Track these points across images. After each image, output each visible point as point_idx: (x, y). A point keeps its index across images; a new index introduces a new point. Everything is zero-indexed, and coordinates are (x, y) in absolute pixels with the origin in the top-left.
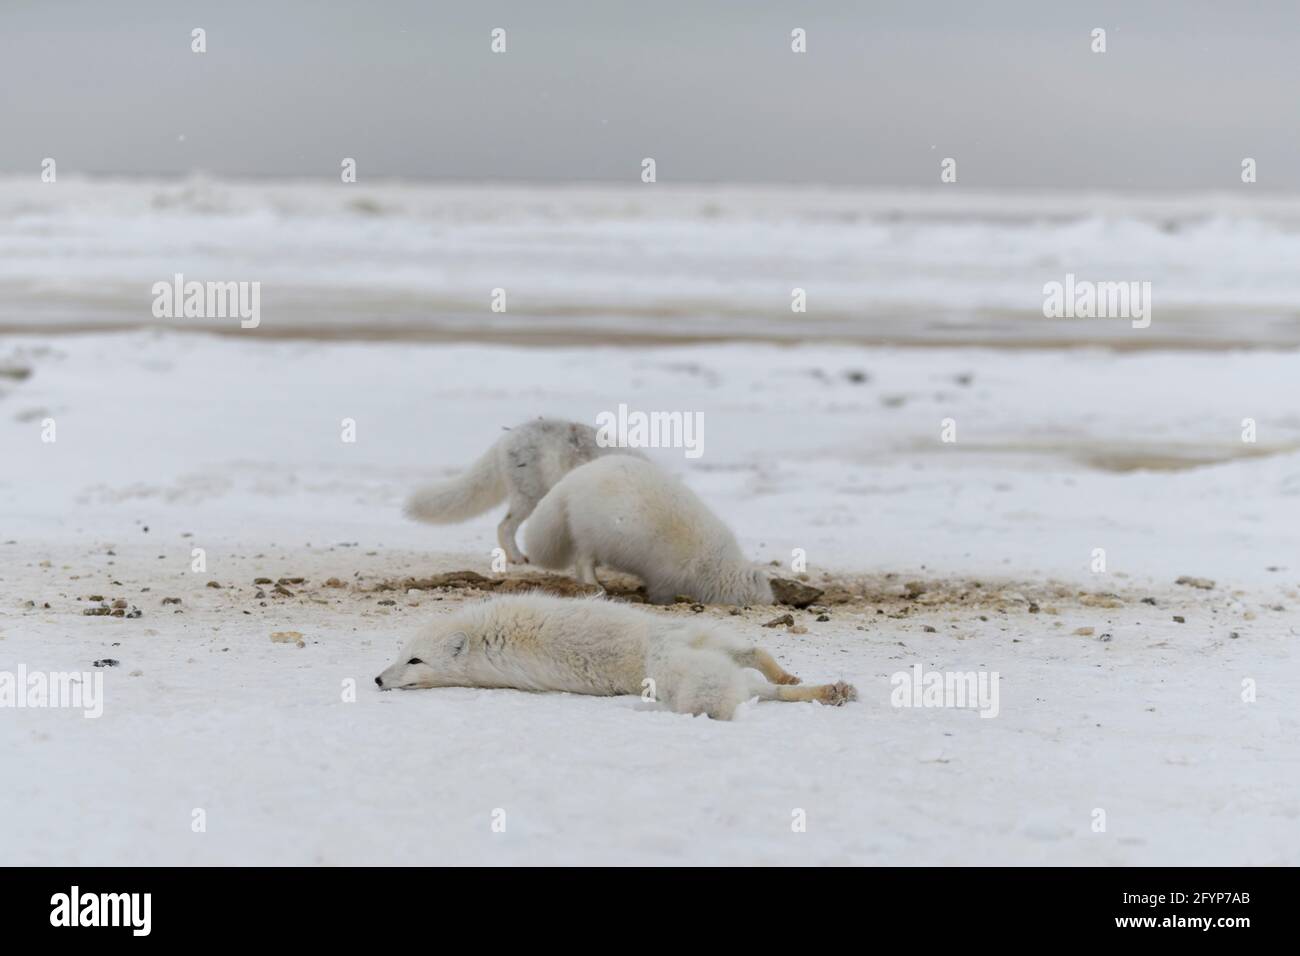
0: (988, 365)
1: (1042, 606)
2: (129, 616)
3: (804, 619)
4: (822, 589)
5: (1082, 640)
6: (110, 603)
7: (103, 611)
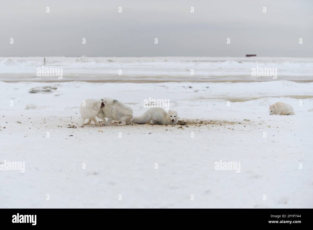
0: (211, 85)
1: (222, 124)
2: (75, 128)
3: (184, 127)
4: (187, 122)
5: (229, 130)
6: (72, 126)
7: (71, 127)
